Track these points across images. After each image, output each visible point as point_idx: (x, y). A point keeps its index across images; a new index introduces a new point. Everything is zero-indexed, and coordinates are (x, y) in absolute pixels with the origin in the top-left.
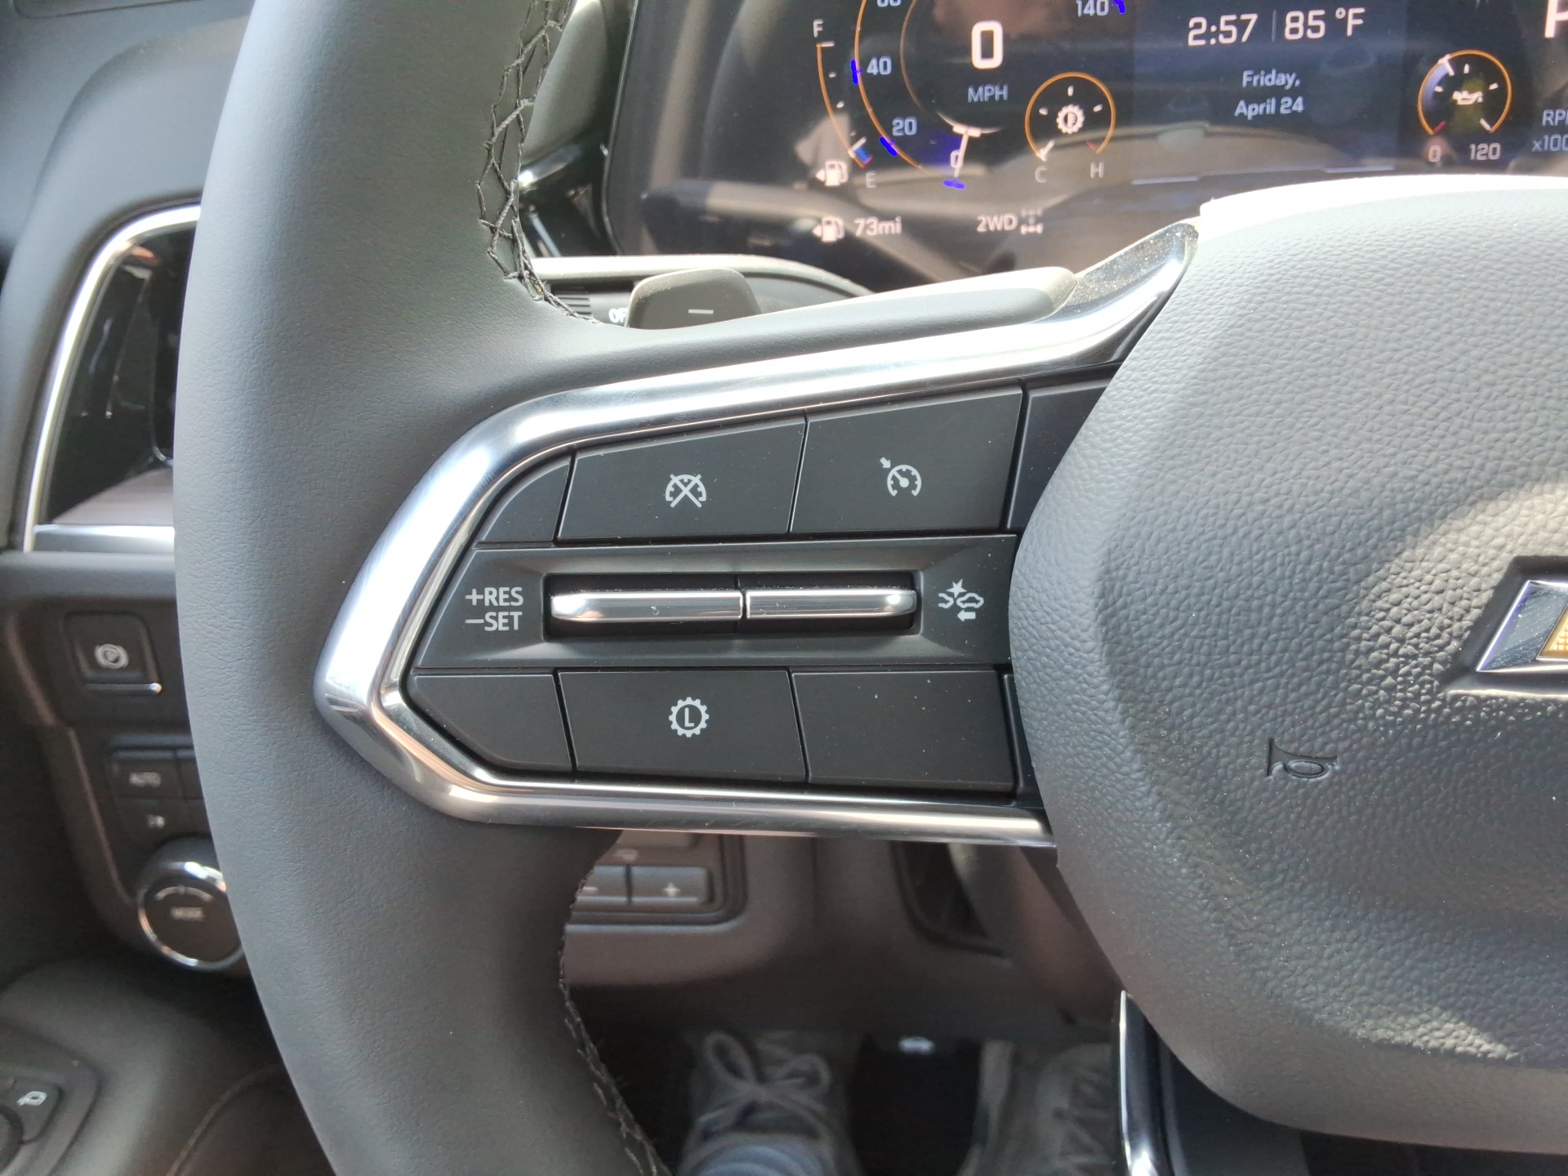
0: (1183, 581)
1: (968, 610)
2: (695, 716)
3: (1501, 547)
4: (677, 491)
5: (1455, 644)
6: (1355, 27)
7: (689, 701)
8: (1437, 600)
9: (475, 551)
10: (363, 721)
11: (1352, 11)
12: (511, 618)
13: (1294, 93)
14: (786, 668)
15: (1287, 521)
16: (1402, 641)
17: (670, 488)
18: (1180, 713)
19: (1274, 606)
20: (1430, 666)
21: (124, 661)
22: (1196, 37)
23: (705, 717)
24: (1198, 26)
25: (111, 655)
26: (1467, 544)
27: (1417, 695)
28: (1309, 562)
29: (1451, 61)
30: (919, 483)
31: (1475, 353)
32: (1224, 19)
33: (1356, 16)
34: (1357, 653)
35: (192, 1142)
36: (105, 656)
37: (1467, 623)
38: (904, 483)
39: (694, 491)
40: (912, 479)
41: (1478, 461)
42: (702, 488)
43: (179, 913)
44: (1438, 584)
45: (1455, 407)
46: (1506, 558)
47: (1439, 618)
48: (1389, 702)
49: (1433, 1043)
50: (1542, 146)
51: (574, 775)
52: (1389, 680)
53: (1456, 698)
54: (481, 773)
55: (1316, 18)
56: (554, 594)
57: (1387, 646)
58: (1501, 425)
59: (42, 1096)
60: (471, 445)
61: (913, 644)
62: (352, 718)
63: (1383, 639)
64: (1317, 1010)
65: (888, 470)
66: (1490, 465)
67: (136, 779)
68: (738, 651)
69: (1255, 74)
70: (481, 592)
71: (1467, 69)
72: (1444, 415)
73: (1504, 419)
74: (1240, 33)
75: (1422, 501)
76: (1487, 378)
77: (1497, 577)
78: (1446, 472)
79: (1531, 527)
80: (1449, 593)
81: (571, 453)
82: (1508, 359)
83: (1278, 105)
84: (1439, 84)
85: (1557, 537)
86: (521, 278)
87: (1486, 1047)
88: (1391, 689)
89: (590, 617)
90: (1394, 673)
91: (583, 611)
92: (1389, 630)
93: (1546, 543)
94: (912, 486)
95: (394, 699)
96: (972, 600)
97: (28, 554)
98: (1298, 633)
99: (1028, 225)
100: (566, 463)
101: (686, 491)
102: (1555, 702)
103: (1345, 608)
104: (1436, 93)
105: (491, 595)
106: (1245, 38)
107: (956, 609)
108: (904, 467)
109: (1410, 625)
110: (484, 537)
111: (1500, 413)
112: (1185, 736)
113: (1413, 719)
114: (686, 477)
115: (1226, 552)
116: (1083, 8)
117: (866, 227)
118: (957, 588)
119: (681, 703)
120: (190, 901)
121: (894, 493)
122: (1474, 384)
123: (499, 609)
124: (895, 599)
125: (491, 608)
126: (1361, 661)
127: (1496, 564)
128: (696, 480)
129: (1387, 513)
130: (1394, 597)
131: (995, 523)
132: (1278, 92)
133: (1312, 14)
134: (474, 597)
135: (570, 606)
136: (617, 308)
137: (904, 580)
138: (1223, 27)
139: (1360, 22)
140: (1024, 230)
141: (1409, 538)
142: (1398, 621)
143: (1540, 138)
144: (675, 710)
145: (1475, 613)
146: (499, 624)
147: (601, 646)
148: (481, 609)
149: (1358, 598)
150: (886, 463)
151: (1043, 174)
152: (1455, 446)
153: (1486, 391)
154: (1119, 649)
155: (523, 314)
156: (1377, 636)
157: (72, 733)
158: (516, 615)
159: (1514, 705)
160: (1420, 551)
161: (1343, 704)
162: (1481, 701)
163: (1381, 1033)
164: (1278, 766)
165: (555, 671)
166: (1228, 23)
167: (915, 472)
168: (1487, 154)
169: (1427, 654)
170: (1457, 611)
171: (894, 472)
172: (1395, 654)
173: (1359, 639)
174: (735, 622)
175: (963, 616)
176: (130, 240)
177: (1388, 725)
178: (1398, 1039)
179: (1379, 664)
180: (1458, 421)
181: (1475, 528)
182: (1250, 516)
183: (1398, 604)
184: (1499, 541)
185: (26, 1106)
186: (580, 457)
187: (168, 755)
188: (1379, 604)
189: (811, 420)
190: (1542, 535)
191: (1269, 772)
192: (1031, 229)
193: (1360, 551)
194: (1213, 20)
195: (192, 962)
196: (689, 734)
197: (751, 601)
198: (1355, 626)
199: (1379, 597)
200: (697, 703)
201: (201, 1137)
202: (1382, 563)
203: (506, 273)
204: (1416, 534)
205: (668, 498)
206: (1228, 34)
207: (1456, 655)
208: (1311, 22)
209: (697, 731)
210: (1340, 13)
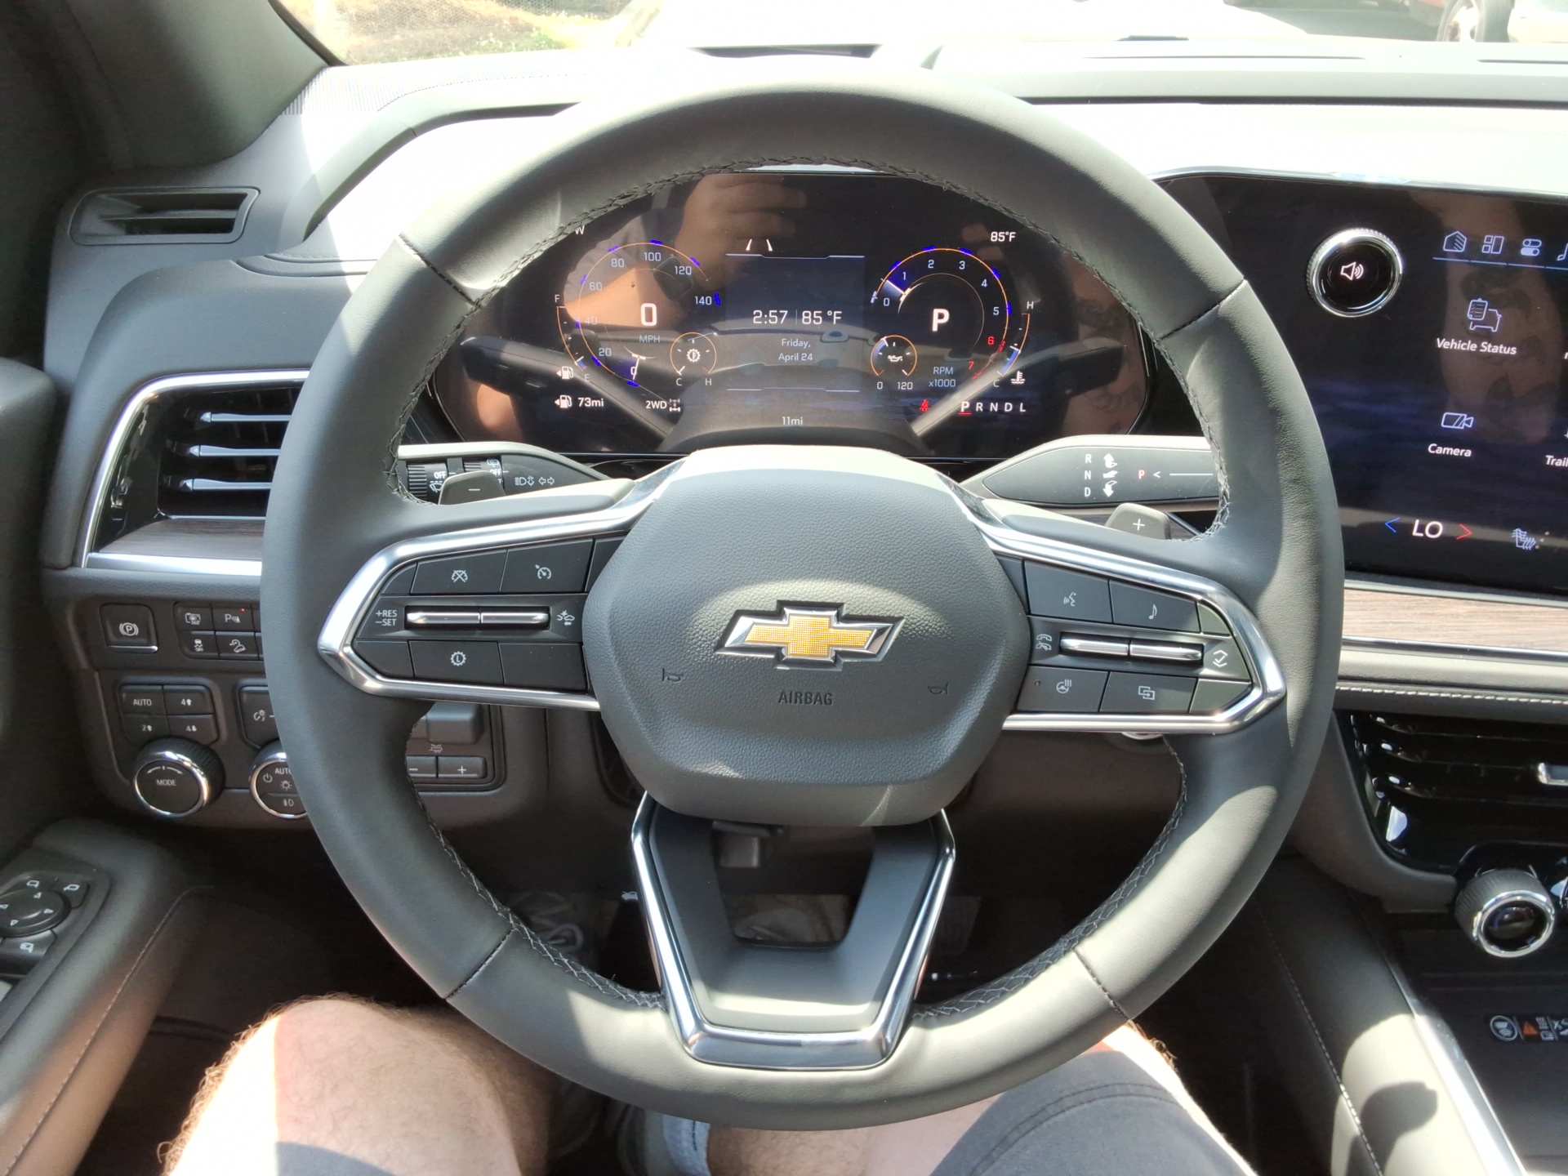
0: (636, 613)
1: (569, 621)
2: (461, 658)
3: (732, 606)
4: (456, 576)
5: (718, 638)
6: (837, 321)
7: (459, 653)
8: (713, 623)
9: (380, 597)
10: (335, 657)
11: (835, 312)
12: (392, 621)
13: (808, 351)
14: (497, 642)
15: (669, 595)
16: (702, 636)
17: (454, 575)
18: (635, 659)
19: (664, 623)
20: (710, 645)
21: (136, 632)
22: (757, 320)
23: (464, 659)
24: (758, 314)
25: (129, 628)
26: (722, 605)
27: (707, 654)
28: (675, 609)
29: (887, 340)
30: (550, 574)
31: (738, 539)
32: (771, 312)
33: (837, 315)
34: (689, 640)
35: (166, 916)
36: (125, 628)
37: (722, 630)
38: (544, 574)
39: (463, 576)
40: (548, 573)
41: (730, 577)
42: (466, 575)
43: (160, 782)
44: (713, 618)
45: (727, 558)
46: (734, 610)
47: (713, 629)
48: (699, 656)
49: (715, 773)
50: (934, 384)
51: (414, 678)
52: (698, 649)
53: (719, 655)
54: (379, 677)
55: (817, 315)
56: (409, 612)
57: (697, 637)
58: (739, 565)
59: (77, 887)
60: (379, 556)
61: (547, 634)
62: (330, 655)
63: (697, 635)
64: (677, 761)
65: (538, 570)
66: (733, 579)
67: (136, 702)
68: (478, 635)
69: (788, 340)
70: (381, 612)
71: (894, 344)
72: (723, 561)
73: (740, 563)
74: (779, 321)
75: (711, 590)
76: (739, 548)
77: (731, 616)
78: (719, 580)
79: (742, 600)
80: (716, 621)
81: (417, 562)
82: (747, 542)
83: (800, 357)
84: (880, 351)
85: (750, 603)
86: (398, 490)
87: (732, 774)
88: (699, 652)
89: (421, 621)
90: (700, 646)
91: (419, 619)
92: (698, 632)
93: (746, 605)
94: (548, 575)
95: (349, 650)
96: (570, 618)
97: (83, 570)
98: (671, 633)
99: (673, 407)
100: (414, 566)
101: (460, 576)
102: (749, 657)
103: (685, 625)
104: (879, 355)
105: (385, 613)
106: (782, 322)
107: (564, 621)
108: (545, 568)
109: (704, 631)
110: (383, 592)
111: (740, 561)
112: (637, 668)
113: (705, 662)
114: (460, 571)
115: (650, 604)
116: (699, 300)
117: (585, 402)
118: (564, 613)
119: (455, 654)
120: (171, 775)
121: (540, 578)
122: (734, 550)
123: (388, 618)
124: (540, 617)
125: (385, 617)
126: (690, 642)
127: (731, 612)
128: (464, 572)
129: (700, 594)
130: (700, 621)
131: (579, 589)
132: (800, 350)
133: (815, 312)
134: (379, 613)
135: (415, 617)
136: (438, 471)
137: (546, 610)
138: (771, 316)
139: (840, 318)
140: (671, 409)
141: (705, 602)
142: (701, 629)
143: (933, 380)
144: (453, 656)
145: (724, 627)
146: (388, 623)
147: (425, 632)
148: (381, 618)
149: (690, 621)
150: (537, 567)
151: (679, 382)
152: (724, 572)
153: (737, 553)
154: (615, 637)
155: (400, 505)
156: (694, 634)
157: (96, 674)
158: (394, 620)
159: (736, 658)
160: (708, 606)
161: (685, 657)
162: (726, 656)
163: (698, 769)
164: (666, 678)
165: (408, 641)
166: (773, 314)
167: (549, 570)
168: (906, 387)
169: (710, 640)
170: (719, 626)
171: (540, 570)
172: (700, 640)
173: (689, 635)
174: (477, 624)
175: (566, 624)
176: (154, 392)
177: (698, 664)
178: (704, 771)
179: (695, 643)
180: (727, 563)
181: (726, 600)
182: (659, 592)
183: (701, 624)
184: (732, 604)
185: (67, 891)
186: (420, 563)
187: (160, 688)
188: (696, 623)
189: (509, 550)
190: (745, 602)
191: (663, 680)
192: (675, 409)
193: (690, 606)
194: (766, 312)
195: (168, 813)
196: (458, 665)
197: (482, 617)
198: (688, 631)
199: (695, 621)
200: (461, 654)
201: (171, 915)
202: (697, 610)
203: (392, 490)
204: (708, 601)
205: (453, 579)
206: (773, 320)
207: (719, 641)
208: (815, 317)
209: (461, 664)
210: (829, 313)
